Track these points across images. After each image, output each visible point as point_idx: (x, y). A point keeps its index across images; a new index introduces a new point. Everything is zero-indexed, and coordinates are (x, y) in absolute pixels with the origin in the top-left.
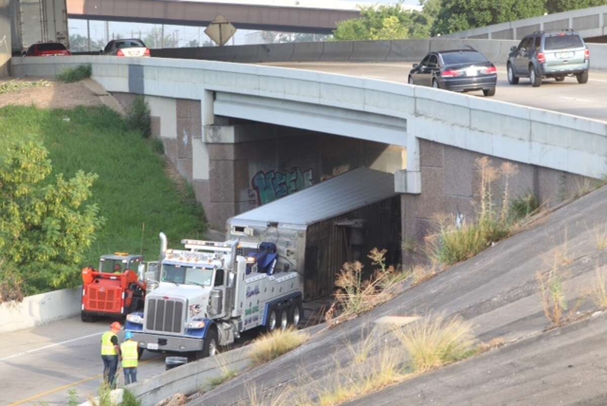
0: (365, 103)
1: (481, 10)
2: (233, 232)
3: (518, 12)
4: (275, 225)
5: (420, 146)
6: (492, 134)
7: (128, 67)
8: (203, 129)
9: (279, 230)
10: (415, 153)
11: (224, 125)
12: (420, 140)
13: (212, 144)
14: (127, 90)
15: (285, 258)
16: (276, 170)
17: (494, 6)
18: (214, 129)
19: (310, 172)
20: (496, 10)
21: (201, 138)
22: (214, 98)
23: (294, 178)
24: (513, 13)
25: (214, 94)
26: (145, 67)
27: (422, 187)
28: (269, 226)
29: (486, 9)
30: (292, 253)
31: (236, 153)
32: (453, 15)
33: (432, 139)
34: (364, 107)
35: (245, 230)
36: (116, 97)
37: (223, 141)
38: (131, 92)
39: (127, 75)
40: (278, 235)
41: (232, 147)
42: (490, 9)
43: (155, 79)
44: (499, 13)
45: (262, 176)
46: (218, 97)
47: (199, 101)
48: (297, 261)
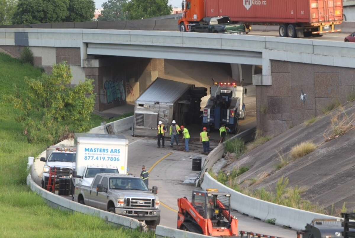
0: (222, 45)
1: (38, 12)
2: (138, 107)
3: (56, 12)
4: (158, 103)
5: (271, 64)
6: (333, 56)
7: (14, 33)
8: (82, 61)
9: (160, 105)
10: (269, 67)
11: (93, 59)
12: (272, 61)
13: (88, 68)
14: (14, 44)
15: (163, 118)
16: (112, 80)
17: (45, 9)
18: (88, 61)
19: (122, 81)
20: (46, 11)
21: (80, 65)
22: (87, 47)
23: (117, 84)
24: (54, 13)
25: (87, 45)
26: (28, 33)
27: (272, 83)
28: (155, 104)
29: (41, 11)
30: (167, 116)
31: (99, 72)
32: (25, 14)
33: (283, 60)
34: (221, 47)
35: (144, 106)
36: (2, 48)
37: (93, 66)
38: (16, 45)
39: (14, 37)
40: (160, 108)
41: (97, 69)
42: (43, 11)
43: (38, 39)
44: (48, 13)
45: (107, 83)
46: (89, 46)
47: (79, 48)
48: (169, 119)
